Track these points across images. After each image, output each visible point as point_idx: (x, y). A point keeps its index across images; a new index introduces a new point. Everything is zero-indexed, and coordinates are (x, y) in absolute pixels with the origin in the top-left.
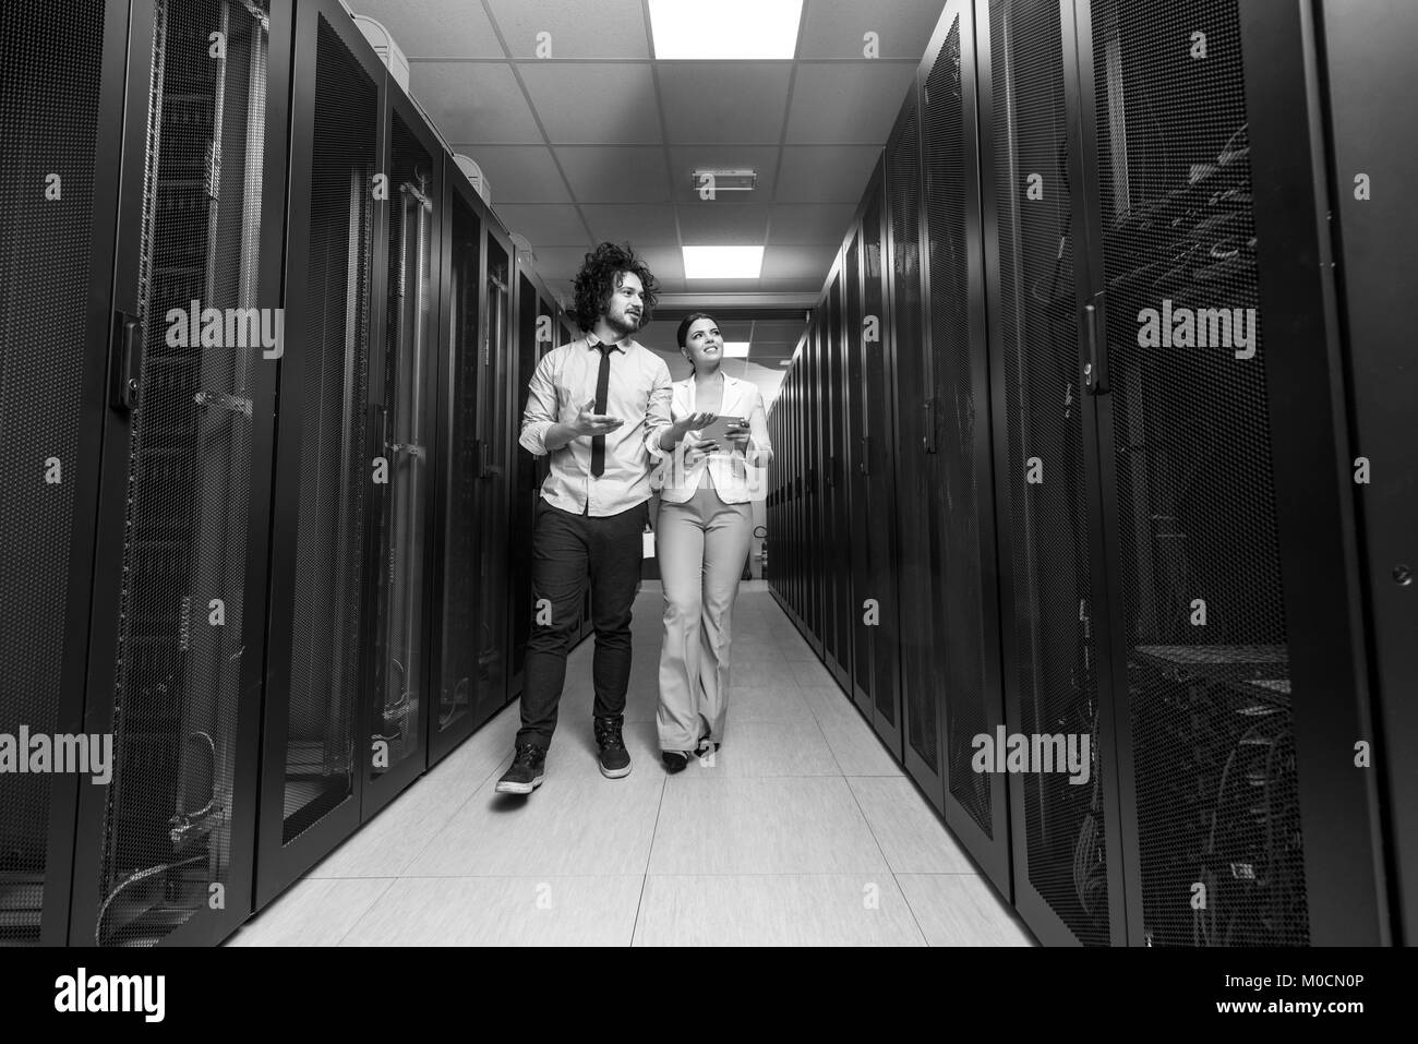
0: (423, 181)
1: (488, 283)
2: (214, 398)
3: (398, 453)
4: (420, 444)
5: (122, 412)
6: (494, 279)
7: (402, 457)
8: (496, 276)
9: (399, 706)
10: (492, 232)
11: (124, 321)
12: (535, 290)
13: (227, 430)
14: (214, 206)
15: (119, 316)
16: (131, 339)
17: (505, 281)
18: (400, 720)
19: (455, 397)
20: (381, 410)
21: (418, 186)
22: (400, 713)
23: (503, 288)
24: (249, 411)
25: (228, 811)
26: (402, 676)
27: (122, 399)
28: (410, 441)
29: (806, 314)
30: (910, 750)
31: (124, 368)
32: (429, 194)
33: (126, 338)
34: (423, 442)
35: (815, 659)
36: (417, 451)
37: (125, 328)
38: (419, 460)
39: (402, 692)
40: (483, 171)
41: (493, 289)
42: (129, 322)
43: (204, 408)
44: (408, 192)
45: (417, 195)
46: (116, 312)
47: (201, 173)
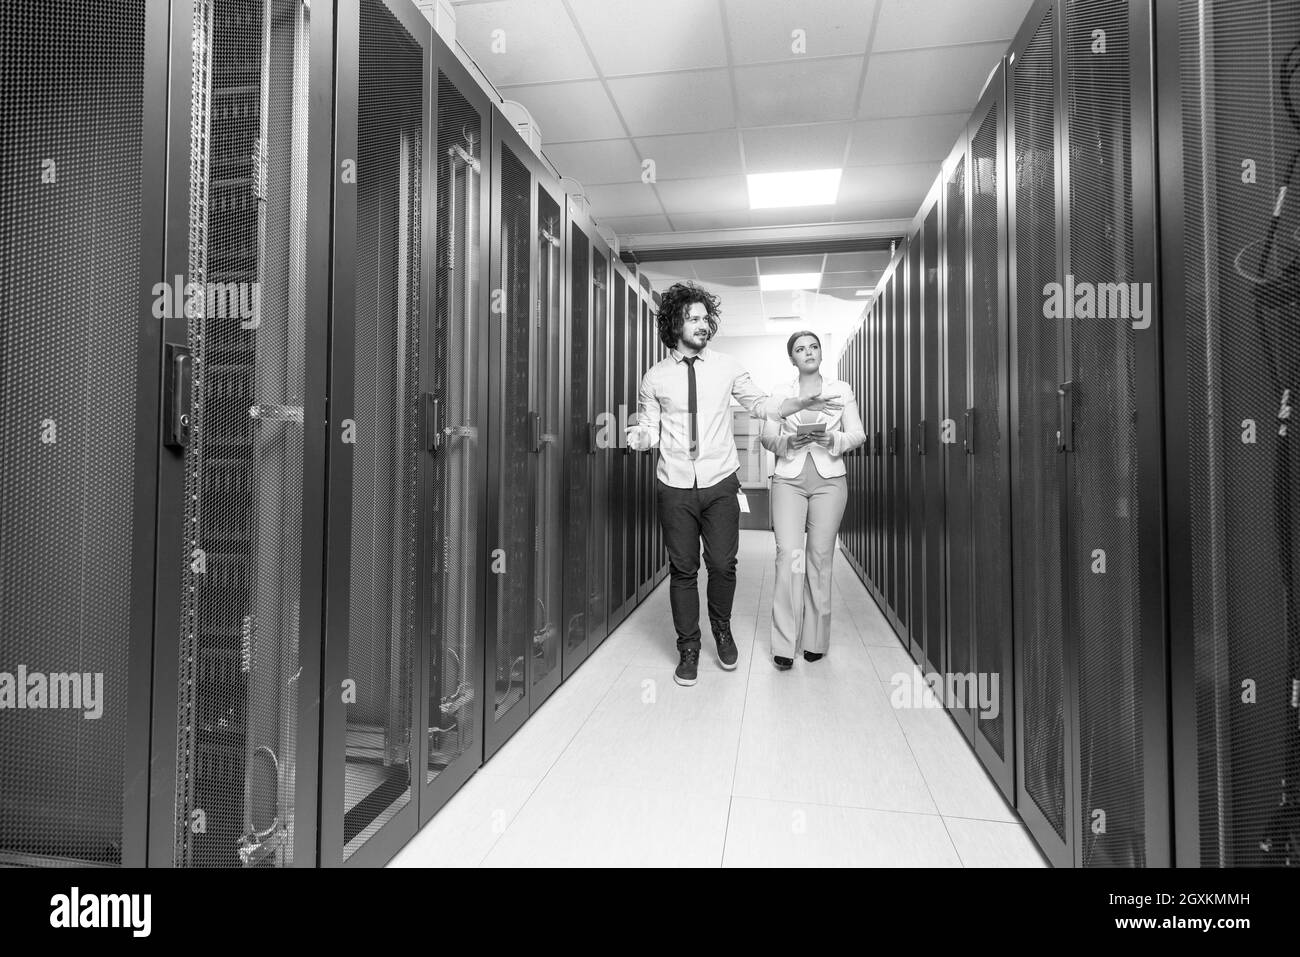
0: (471, 140)
1: (539, 238)
2: (267, 411)
3: (450, 437)
4: (472, 425)
5: (177, 451)
6: (546, 234)
7: (454, 439)
8: (547, 230)
9: (456, 699)
10: (542, 184)
11: (174, 355)
12: (587, 239)
13: (281, 438)
14: (262, 207)
15: (169, 349)
16: (181, 373)
17: (557, 234)
18: (456, 712)
19: (507, 363)
20: (431, 399)
21: (465, 147)
22: (457, 705)
23: (555, 242)
24: (300, 419)
25: (291, 827)
26: (458, 668)
27: (175, 437)
28: (462, 423)
29: (890, 244)
30: (1024, 797)
31: (175, 406)
32: (477, 154)
33: (176, 372)
34: (475, 423)
35: (898, 644)
36: (469, 431)
37: (175, 362)
38: (471, 443)
39: (458, 683)
40: (533, 116)
41: (545, 244)
42: (179, 355)
43: (258, 422)
44: (456, 154)
45: (465, 156)
46: (167, 346)
47: (248, 170)
